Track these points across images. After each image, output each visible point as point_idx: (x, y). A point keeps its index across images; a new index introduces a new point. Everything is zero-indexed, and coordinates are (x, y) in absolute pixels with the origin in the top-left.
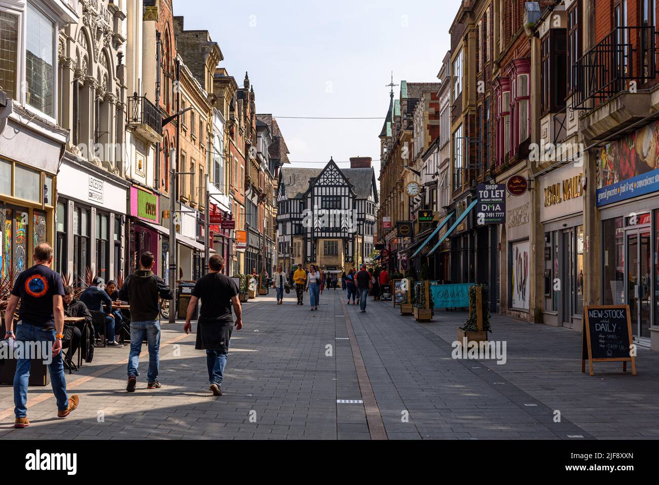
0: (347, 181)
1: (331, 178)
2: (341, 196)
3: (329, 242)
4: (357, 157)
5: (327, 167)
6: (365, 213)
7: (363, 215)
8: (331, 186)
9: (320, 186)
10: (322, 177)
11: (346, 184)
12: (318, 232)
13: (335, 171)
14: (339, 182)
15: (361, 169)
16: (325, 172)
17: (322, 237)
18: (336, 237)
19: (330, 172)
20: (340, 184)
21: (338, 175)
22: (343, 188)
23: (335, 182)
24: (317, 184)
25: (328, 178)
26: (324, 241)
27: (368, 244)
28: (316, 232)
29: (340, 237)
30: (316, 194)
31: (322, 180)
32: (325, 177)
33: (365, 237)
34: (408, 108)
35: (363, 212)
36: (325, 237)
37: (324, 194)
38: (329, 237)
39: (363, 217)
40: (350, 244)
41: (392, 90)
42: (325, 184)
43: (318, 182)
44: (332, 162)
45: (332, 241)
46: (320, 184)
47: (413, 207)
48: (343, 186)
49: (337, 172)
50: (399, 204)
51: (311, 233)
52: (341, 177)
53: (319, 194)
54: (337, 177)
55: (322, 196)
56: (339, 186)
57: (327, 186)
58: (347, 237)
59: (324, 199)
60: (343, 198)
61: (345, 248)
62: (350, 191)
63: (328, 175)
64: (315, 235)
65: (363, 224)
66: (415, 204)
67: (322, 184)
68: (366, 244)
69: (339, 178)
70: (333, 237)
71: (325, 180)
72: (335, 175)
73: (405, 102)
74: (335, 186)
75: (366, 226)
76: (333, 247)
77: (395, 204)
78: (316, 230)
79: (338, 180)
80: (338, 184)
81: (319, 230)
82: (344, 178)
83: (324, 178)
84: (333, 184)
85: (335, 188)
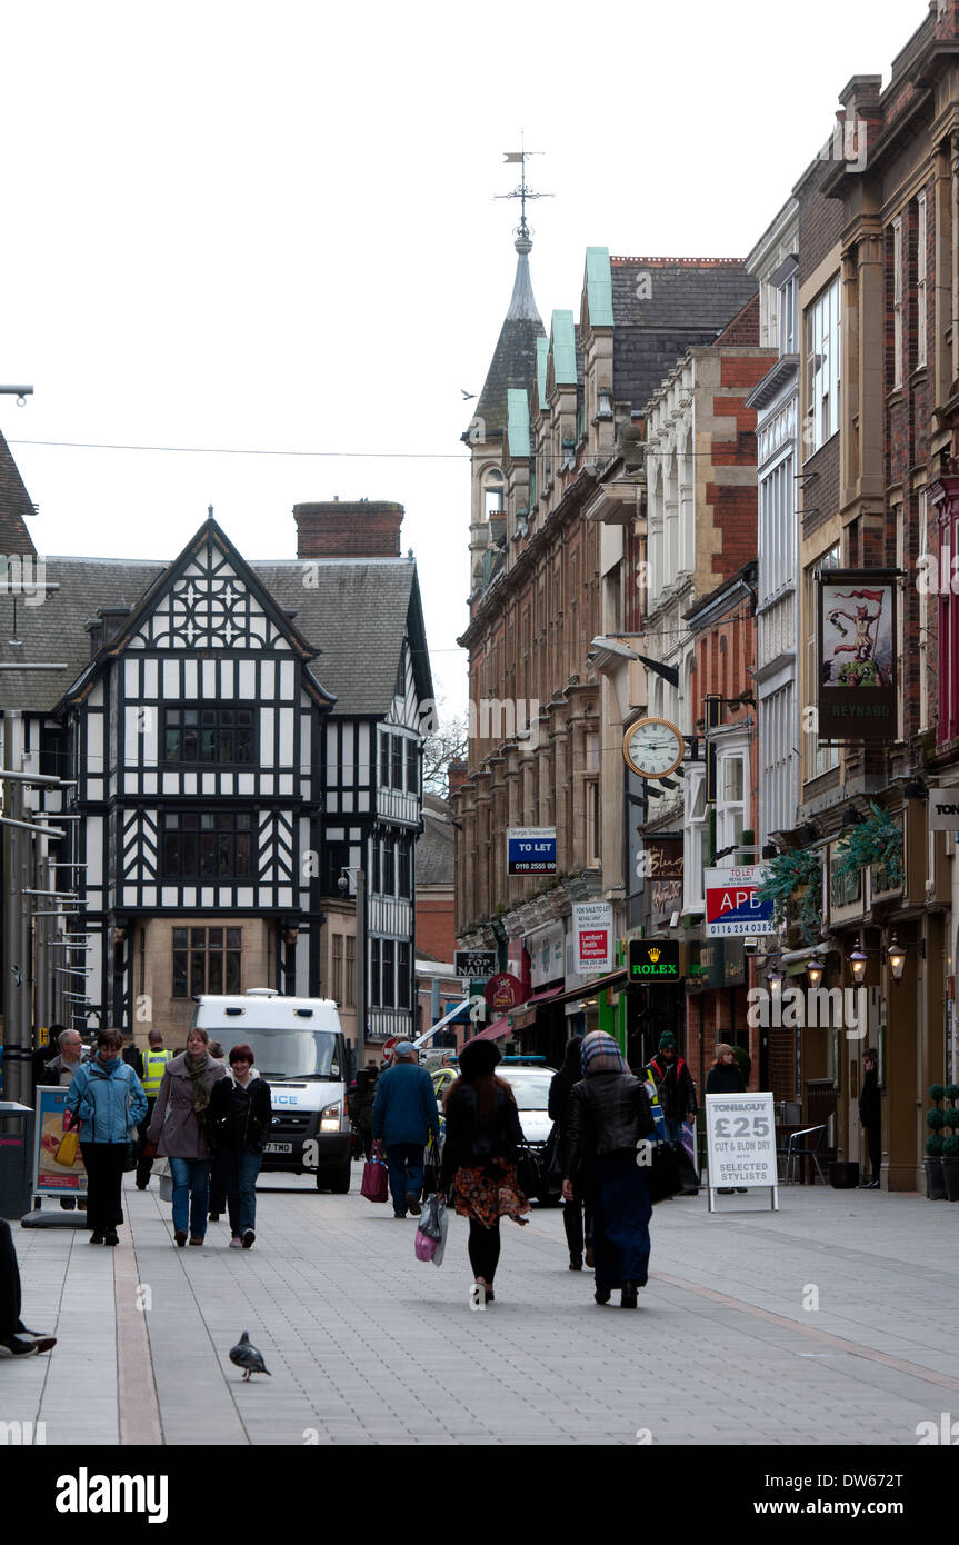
0: (287, 631)
1: (210, 614)
2: (258, 703)
3: (198, 934)
4: (329, 499)
5: (188, 556)
6: (372, 789)
7: (364, 797)
8: (210, 652)
9: (151, 651)
10: (164, 606)
11: (281, 645)
12: (140, 884)
13: (228, 580)
14: (246, 633)
15: (353, 562)
16: (180, 586)
17: (161, 912)
18: (235, 912)
19: (202, 585)
20: (255, 644)
21: (245, 597)
22: (268, 667)
23: (229, 632)
24: (139, 643)
25: (190, 614)
26: (175, 929)
27: (390, 944)
28: (131, 883)
29: (254, 912)
30: (131, 691)
31: (161, 625)
32: (179, 606)
33: (374, 907)
34: (615, 370)
35: (364, 780)
36: (179, 911)
37: (171, 692)
38: (199, 912)
39: (364, 806)
40: (303, 943)
41: (523, 219)
42: (179, 643)
43: (145, 631)
44: (211, 537)
45: (212, 930)
46: (151, 642)
47: (645, 806)
48: (267, 652)
49: (240, 586)
50: (578, 784)
51: (104, 888)
52: (255, 607)
53: (148, 695)
54: (240, 607)
55: (164, 706)
56: (247, 653)
57: (190, 652)
58: (285, 910)
59: (173, 717)
60: (267, 715)
61: (279, 965)
62: (303, 680)
63: (191, 596)
64: (130, 897)
65: (363, 844)
66: (657, 794)
67: (164, 643)
68: (376, 942)
69: (248, 615)
70: (217, 912)
71: (179, 621)
72: (229, 597)
73: (604, 345)
74: (229, 652)
75: (376, 853)
76: (216, 958)
77: (561, 780)
78: (133, 875)
79: (240, 622)
80: (240, 643)
81: (147, 876)
82: (272, 613)
83: (172, 614)
84: (217, 643)
85: (227, 666)
